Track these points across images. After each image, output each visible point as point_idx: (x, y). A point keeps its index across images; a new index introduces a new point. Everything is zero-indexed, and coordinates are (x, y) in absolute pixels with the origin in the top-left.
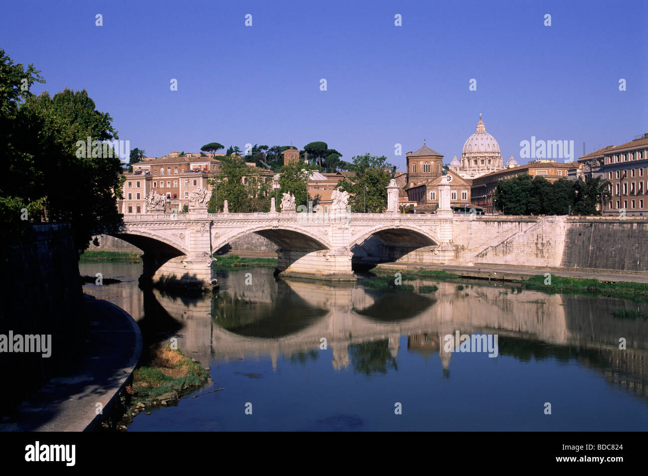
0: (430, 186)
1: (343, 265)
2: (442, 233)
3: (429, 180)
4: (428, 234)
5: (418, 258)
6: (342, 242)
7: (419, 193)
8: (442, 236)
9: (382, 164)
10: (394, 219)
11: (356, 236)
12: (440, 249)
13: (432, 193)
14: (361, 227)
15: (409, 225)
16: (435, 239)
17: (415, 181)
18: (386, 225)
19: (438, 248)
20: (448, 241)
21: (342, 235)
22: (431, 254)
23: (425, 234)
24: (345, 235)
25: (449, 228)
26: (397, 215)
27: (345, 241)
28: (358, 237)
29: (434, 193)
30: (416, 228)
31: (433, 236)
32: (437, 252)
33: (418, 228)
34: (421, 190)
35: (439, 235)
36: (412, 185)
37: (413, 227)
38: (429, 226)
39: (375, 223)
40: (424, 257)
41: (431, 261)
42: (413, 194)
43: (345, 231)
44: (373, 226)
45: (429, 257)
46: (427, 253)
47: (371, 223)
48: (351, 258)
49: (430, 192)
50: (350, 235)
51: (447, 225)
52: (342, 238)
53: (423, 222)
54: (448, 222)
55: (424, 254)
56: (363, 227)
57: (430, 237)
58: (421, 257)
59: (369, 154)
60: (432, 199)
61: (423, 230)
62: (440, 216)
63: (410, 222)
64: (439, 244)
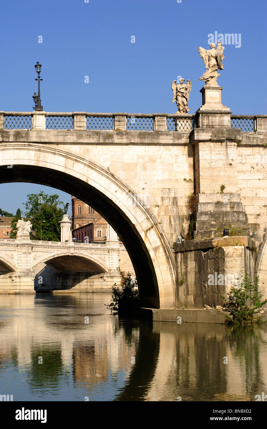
0: (97, 224)
1: (28, 284)
2: (110, 261)
3: (95, 220)
4: (98, 261)
5: (89, 284)
6: (26, 265)
7: (85, 232)
8: (110, 264)
9: (55, 201)
10: (69, 247)
11: (38, 260)
12: (108, 275)
13: (98, 231)
14: (41, 253)
15: (82, 253)
16: (104, 266)
17: (81, 222)
18: (62, 252)
19: (107, 274)
20: (116, 269)
21: (26, 259)
22: (100, 280)
23: (96, 262)
24: (28, 259)
25: (116, 256)
26: (71, 244)
27: (29, 265)
28: (39, 261)
29: (100, 231)
30: (88, 256)
31: (103, 263)
32: (106, 278)
33: (90, 255)
34: (88, 228)
35: (108, 264)
36: (77, 227)
37: (85, 255)
38: (99, 254)
39: (53, 249)
40: (95, 283)
41: (100, 287)
42: (80, 234)
43: (29, 256)
44: (52, 252)
45: (98, 283)
46: (97, 279)
47: (50, 250)
48: (34, 279)
49: (97, 230)
50: (32, 259)
51: (115, 254)
52: (26, 262)
53: (94, 251)
54: (115, 252)
55: (95, 280)
56: (43, 253)
57: (100, 265)
58: (92, 284)
59: (43, 192)
60: (98, 236)
61: (94, 257)
62: (108, 247)
63: (83, 251)
64: (107, 271)
